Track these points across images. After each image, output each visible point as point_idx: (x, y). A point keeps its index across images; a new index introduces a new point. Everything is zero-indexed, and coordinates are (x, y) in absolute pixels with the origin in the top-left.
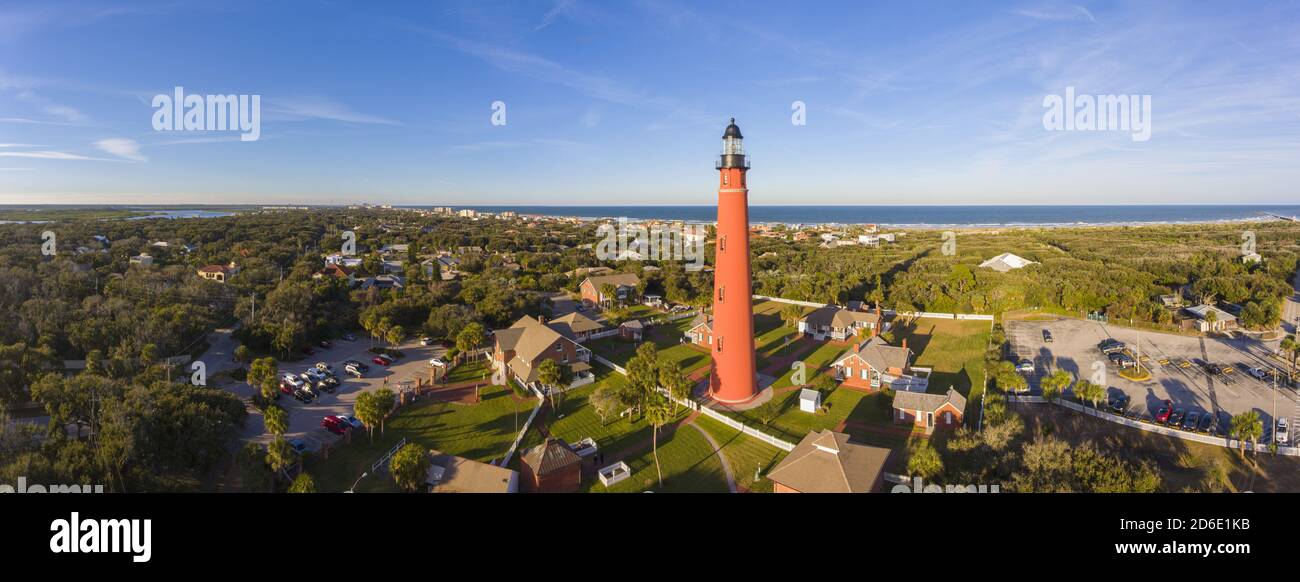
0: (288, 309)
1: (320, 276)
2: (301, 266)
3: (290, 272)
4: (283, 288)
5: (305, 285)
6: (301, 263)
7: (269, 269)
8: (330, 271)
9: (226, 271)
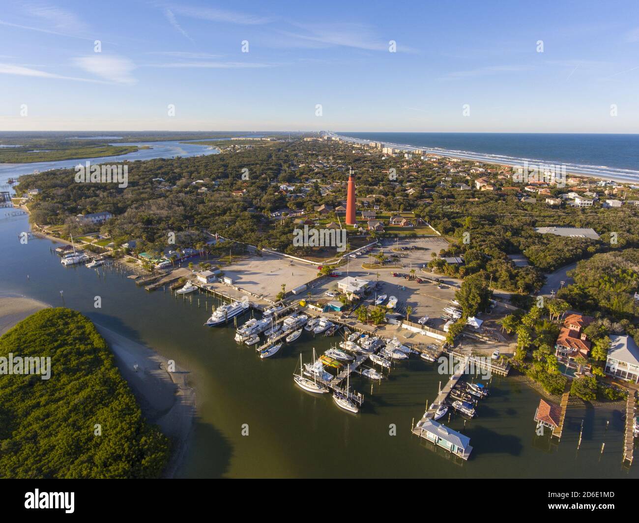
0: (268, 202)
1: (277, 193)
2: (270, 190)
3: (266, 192)
4: (265, 197)
5: (272, 196)
6: (270, 189)
7: (259, 191)
8: (281, 192)
9: (243, 192)
